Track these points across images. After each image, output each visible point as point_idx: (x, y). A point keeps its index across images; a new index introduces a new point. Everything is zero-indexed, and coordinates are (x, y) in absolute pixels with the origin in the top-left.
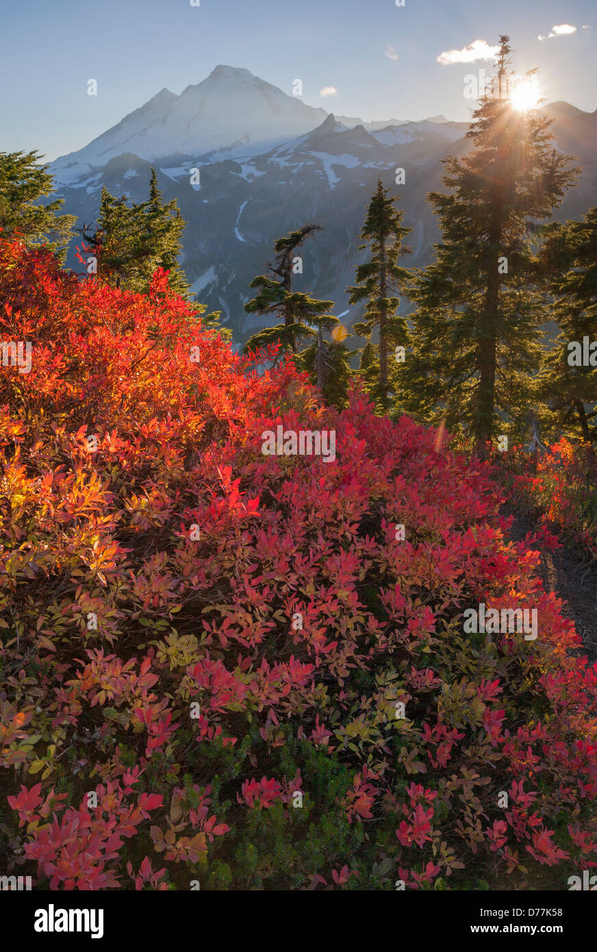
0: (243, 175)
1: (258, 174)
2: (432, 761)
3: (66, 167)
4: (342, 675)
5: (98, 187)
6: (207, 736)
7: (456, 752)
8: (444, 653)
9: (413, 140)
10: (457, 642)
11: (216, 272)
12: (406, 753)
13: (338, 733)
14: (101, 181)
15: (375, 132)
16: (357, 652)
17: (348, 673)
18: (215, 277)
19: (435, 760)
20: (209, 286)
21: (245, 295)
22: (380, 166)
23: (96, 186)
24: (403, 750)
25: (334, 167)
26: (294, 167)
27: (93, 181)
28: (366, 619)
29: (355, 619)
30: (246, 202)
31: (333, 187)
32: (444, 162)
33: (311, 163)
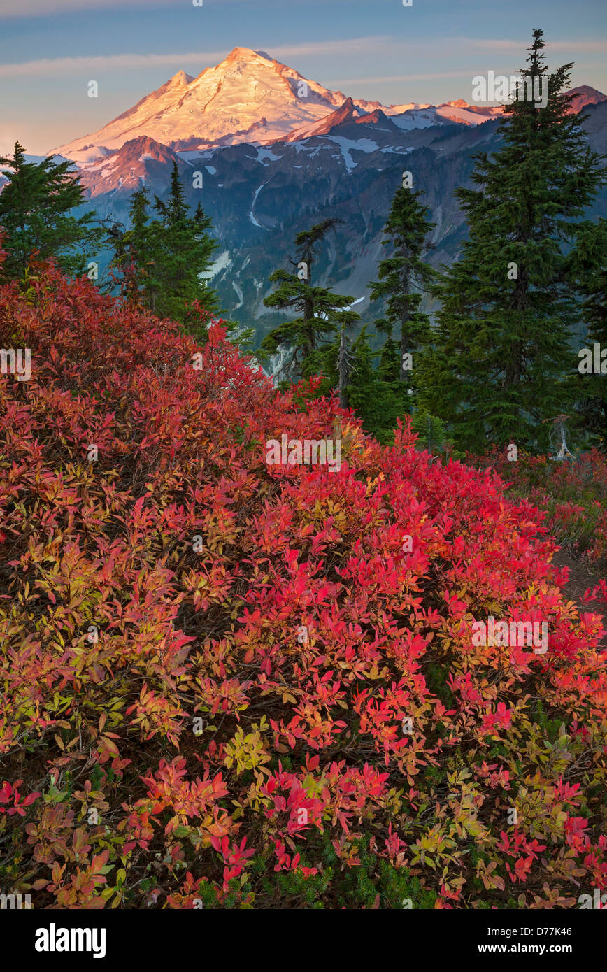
0: (259, 159)
1: (274, 158)
2: (511, 875)
3: (82, 150)
4: (411, 772)
5: (113, 170)
6: (285, 864)
7: (536, 866)
8: (511, 738)
9: (432, 124)
10: (525, 726)
11: (231, 256)
12: (483, 864)
13: (414, 848)
14: (116, 164)
15: (395, 116)
16: (426, 746)
17: (418, 770)
18: (229, 262)
19: (514, 873)
20: (223, 271)
21: (259, 281)
22: (399, 150)
23: (111, 169)
24: (480, 863)
25: (352, 151)
26: (311, 152)
27: (108, 165)
28: (434, 705)
29: (423, 709)
30: (261, 187)
31: (350, 171)
32: (473, 158)
33: (329, 147)
